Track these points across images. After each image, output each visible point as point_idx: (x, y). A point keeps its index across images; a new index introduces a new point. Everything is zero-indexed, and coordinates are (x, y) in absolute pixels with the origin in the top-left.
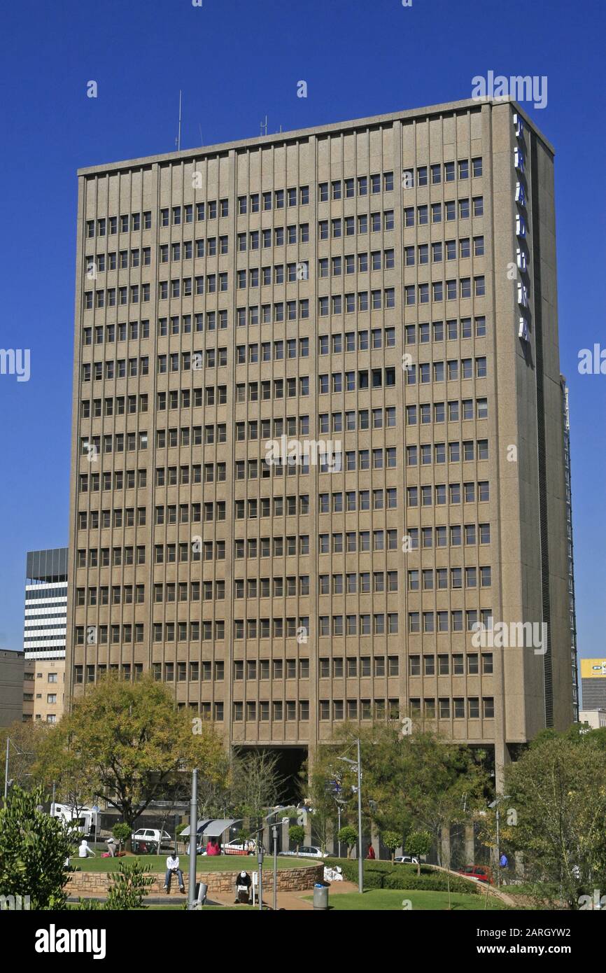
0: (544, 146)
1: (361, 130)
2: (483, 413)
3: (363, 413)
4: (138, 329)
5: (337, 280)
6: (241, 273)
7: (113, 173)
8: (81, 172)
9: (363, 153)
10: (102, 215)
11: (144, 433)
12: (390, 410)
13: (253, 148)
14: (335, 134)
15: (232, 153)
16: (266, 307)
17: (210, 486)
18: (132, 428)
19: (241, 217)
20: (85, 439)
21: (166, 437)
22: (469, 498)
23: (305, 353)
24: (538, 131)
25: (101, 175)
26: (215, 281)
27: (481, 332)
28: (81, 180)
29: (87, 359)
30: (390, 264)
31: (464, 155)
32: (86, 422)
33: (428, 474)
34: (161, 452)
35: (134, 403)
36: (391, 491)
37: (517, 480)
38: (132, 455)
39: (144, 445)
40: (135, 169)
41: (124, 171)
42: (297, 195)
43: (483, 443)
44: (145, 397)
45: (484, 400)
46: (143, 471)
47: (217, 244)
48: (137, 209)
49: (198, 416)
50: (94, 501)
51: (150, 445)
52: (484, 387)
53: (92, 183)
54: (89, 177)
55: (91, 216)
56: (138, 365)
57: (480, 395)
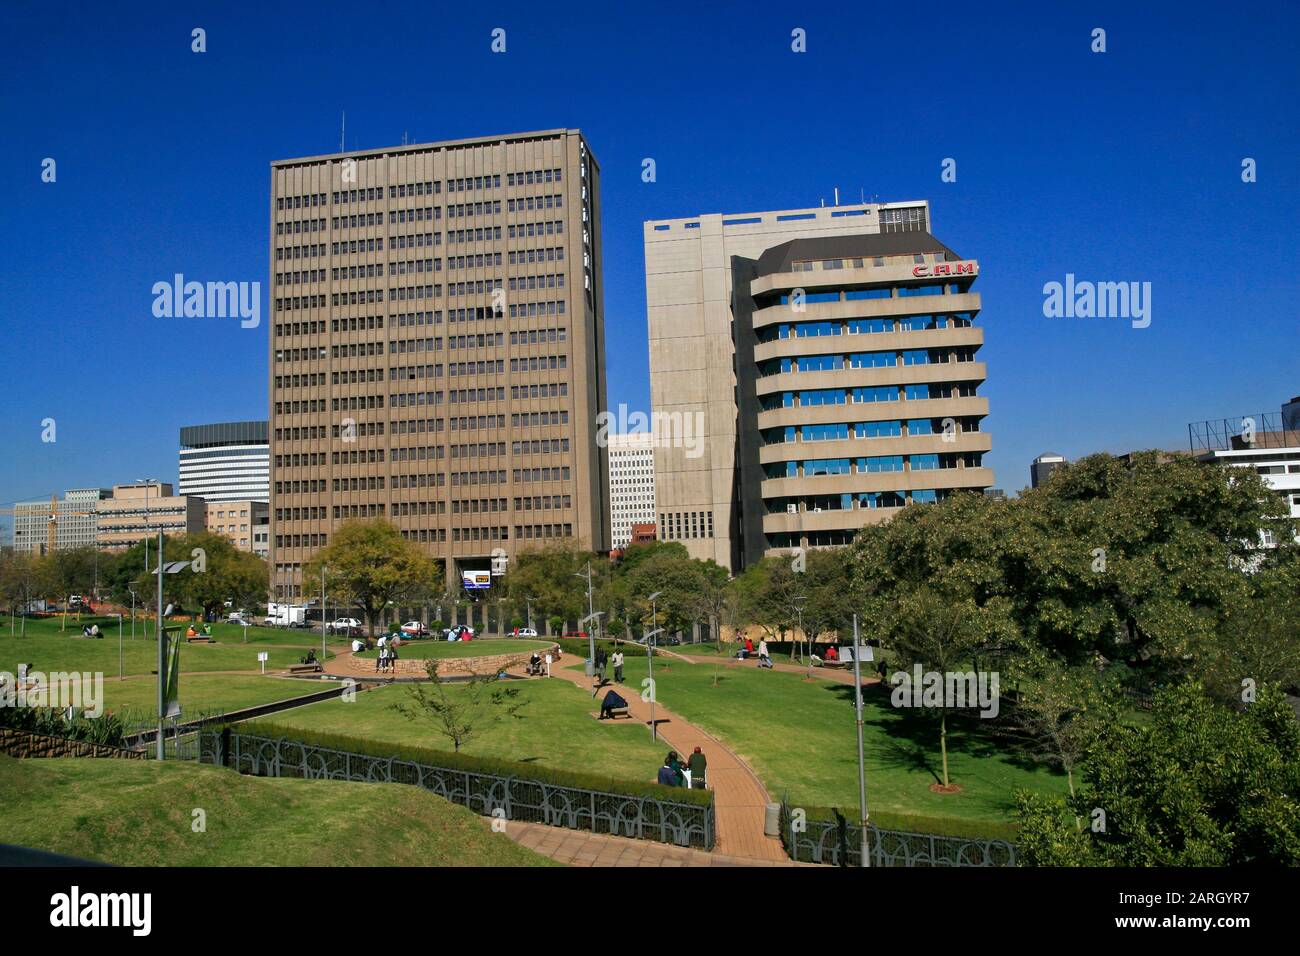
0: (597, 167)
1: (477, 145)
2: (563, 338)
3: (481, 336)
4: (318, 275)
5: (461, 246)
6: (393, 238)
7: (297, 165)
8: (273, 164)
9: (479, 161)
10: (290, 195)
11: (323, 348)
12: (499, 334)
13: (401, 154)
14: (459, 147)
15: (385, 156)
16: (410, 262)
17: (372, 385)
18: (314, 344)
19: (393, 200)
20: (279, 352)
21: (339, 351)
22: (554, 394)
23: (439, 295)
24: (595, 159)
25: (289, 166)
26: (374, 244)
27: (561, 284)
28: (274, 169)
29: (280, 295)
30: (498, 237)
31: (548, 166)
32: (279, 340)
33: (527, 378)
34: (336, 361)
35: (316, 327)
36: (501, 389)
37: (585, 382)
38: (314, 363)
39: (323, 356)
40: (314, 163)
41: (306, 164)
42: (433, 187)
43: (563, 358)
44: (323, 323)
45: (563, 329)
46: (323, 375)
47: (374, 218)
48: (315, 191)
49: (362, 336)
50: (287, 395)
51: (328, 357)
52: (563, 320)
53: (281, 172)
54: (280, 167)
55: (281, 195)
56: (318, 301)
57: (561, 326)
